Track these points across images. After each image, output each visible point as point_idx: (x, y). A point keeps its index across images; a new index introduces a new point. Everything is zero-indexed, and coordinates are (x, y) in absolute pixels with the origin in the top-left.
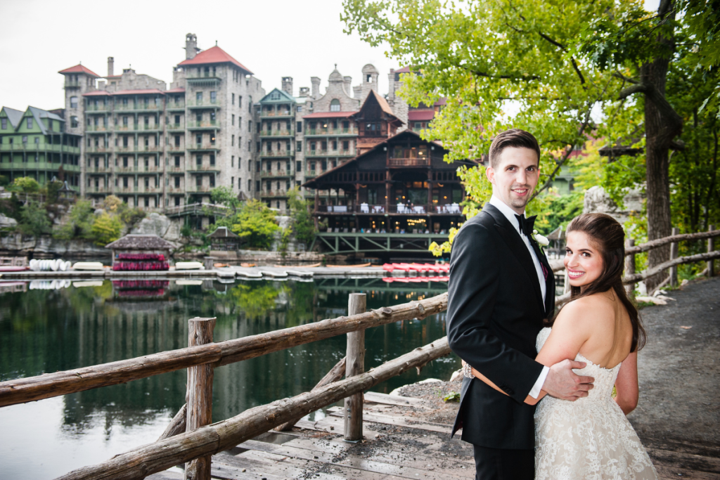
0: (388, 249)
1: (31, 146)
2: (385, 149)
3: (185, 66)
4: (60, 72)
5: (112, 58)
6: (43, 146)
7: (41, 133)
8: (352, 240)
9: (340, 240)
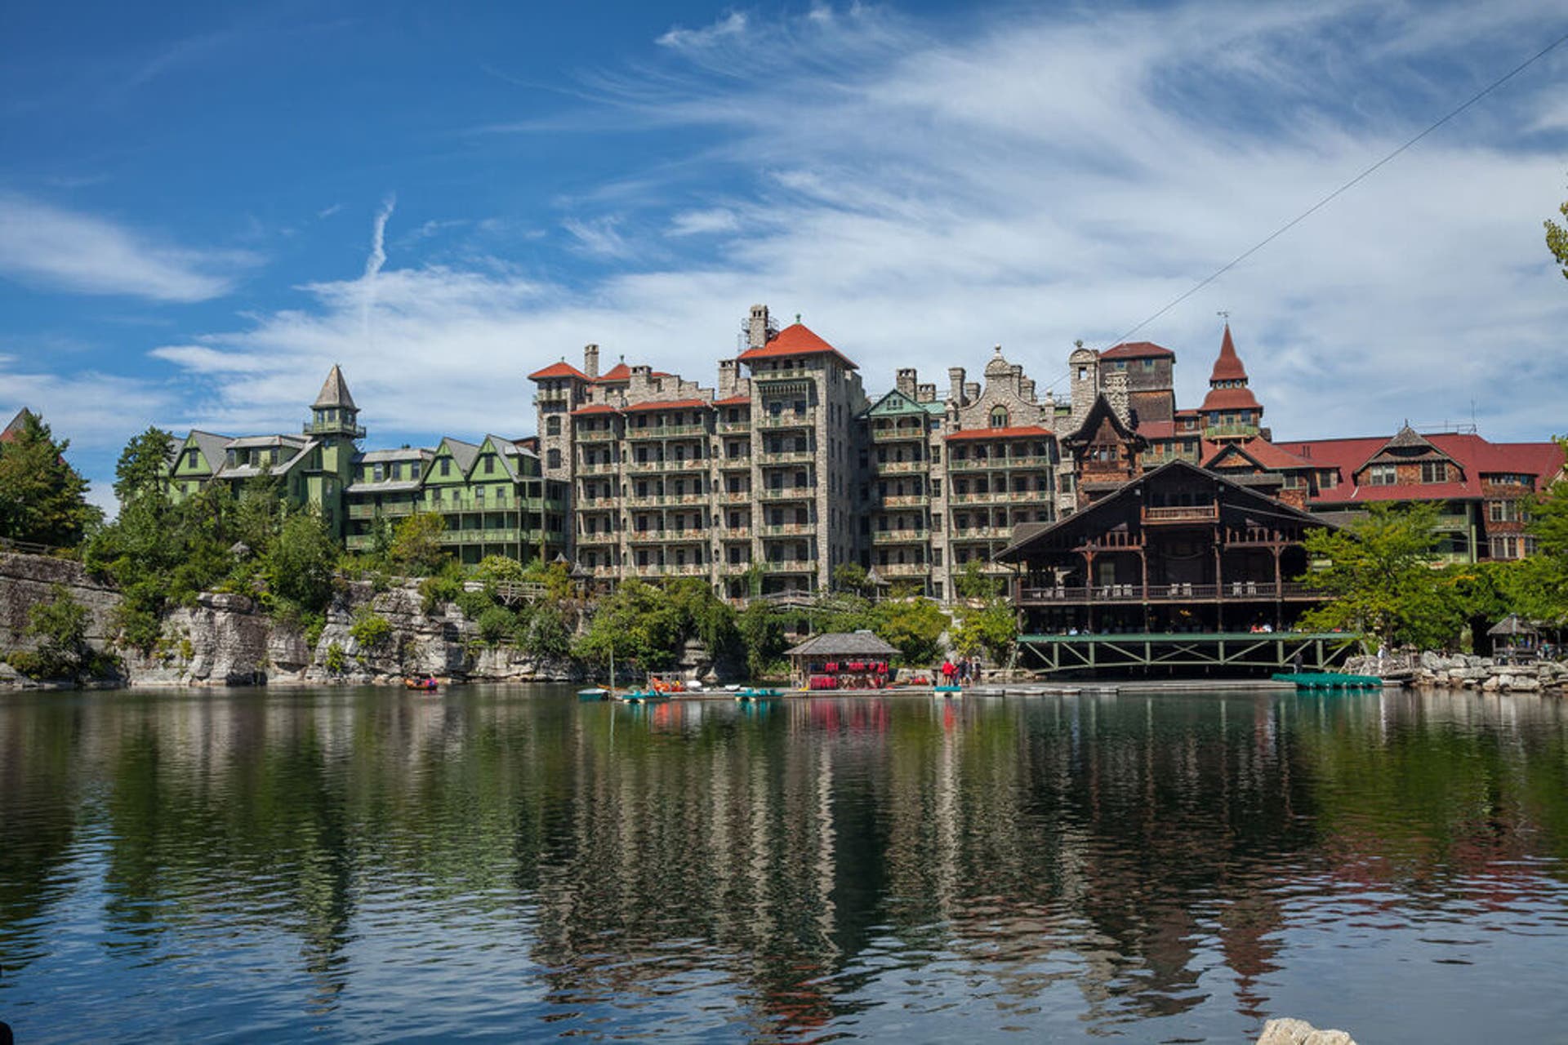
0: (1148, 662)
1: (491, 504)
2: (1138, 492)
3: (755, 362)
4: (532, 378)
5: (594, 347)
6: (511, 503)
7: (510, 481)
8: (1083, 648)
9: (1062, 649)
